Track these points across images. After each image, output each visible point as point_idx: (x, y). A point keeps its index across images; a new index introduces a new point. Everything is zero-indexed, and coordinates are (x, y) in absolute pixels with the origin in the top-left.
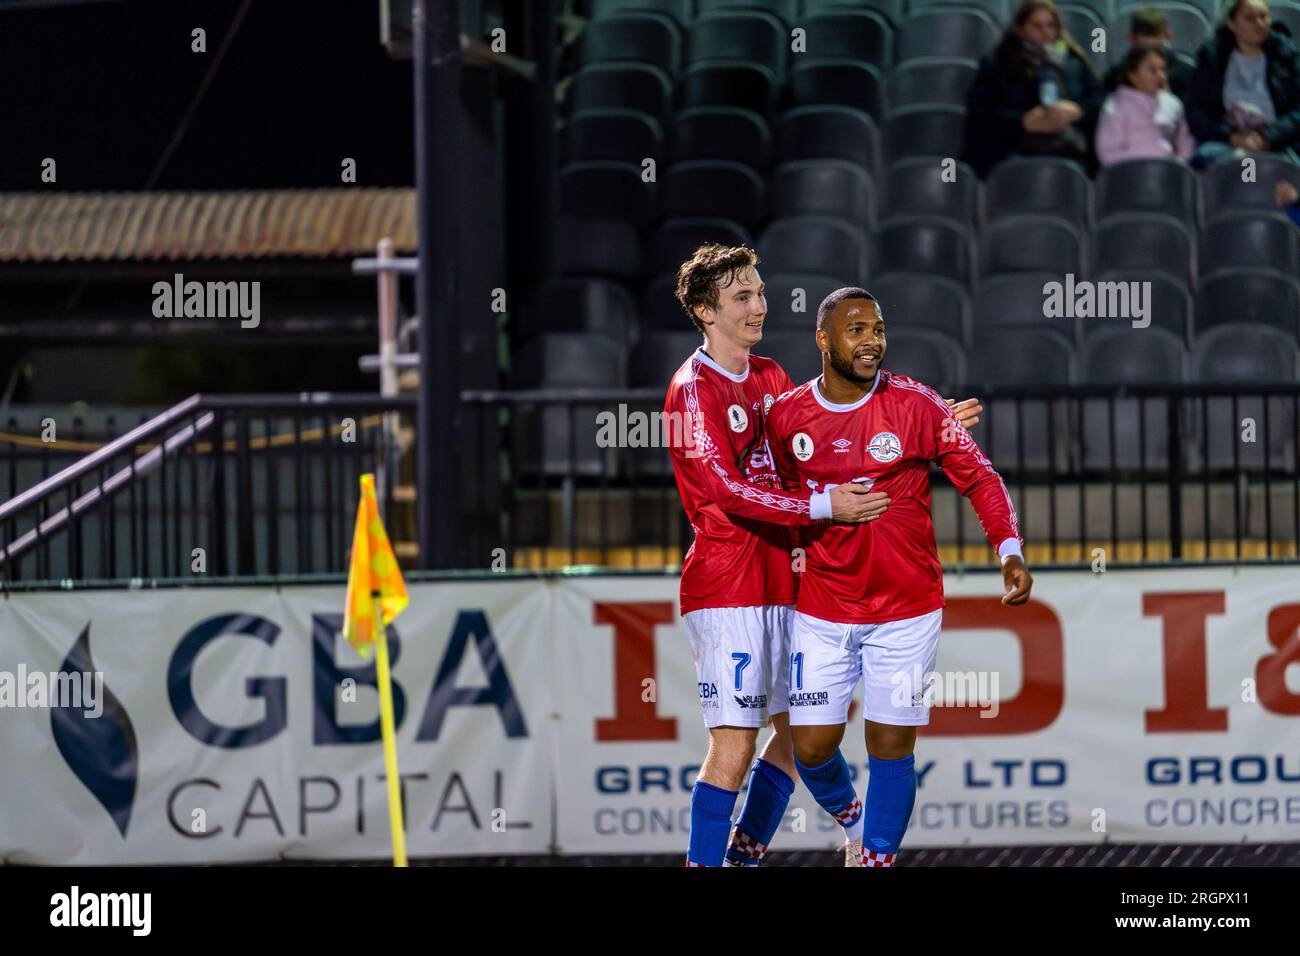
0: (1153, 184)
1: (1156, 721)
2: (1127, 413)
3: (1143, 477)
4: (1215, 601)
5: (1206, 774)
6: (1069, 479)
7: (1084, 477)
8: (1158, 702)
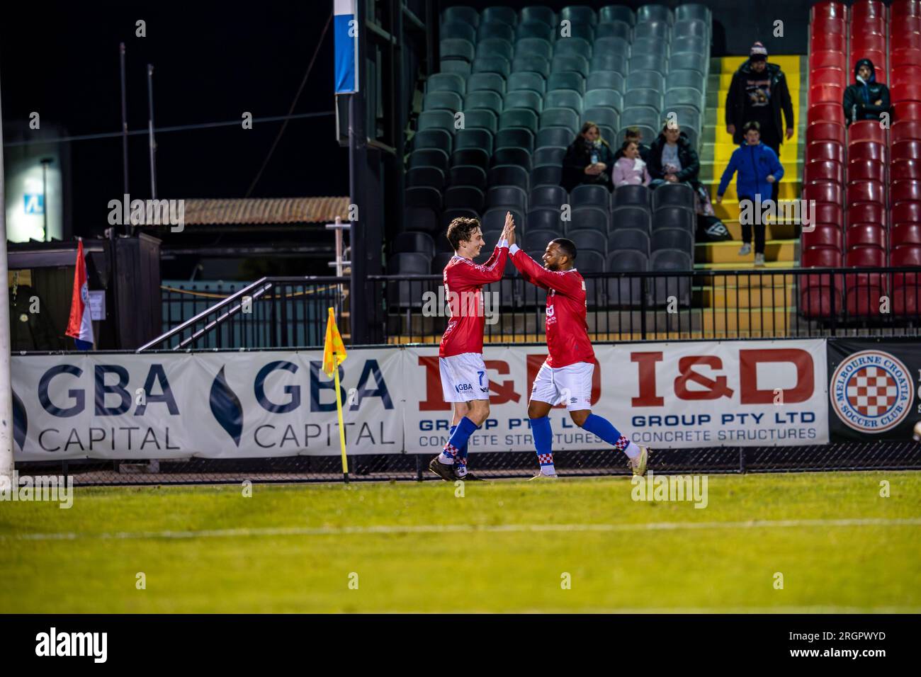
0: (634, 194)
1: (636, 402)
2: (625, 283)
3: (631, 308)
4: (659, 356)
5: (655, 422)
6: (602, 309)
7: (608, 308)
8: (637, 395)
